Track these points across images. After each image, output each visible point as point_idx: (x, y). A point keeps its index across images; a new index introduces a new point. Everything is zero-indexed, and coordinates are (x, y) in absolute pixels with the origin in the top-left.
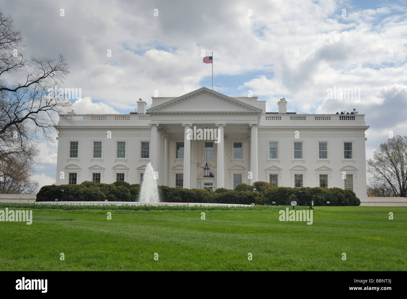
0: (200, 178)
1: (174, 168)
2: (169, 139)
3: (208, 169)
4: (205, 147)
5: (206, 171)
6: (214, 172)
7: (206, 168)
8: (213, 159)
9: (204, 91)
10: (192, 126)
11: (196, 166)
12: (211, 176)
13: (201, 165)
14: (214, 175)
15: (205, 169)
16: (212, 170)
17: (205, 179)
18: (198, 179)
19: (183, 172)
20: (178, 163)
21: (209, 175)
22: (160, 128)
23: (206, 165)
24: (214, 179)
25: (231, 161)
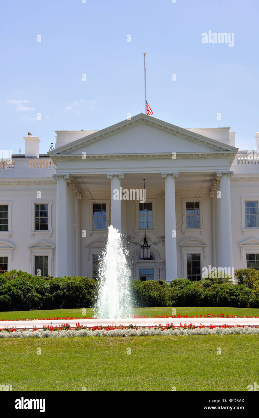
1: (89, 246)
2: (80, 198)
4: (140, 210)
5: (146, 250)
6: (156, 251)
7: (145, 246)
8: (153, 229)
9: (141, 119)
10: (123, 177)
13: (133, 240)
14: (155, 256)
16: (153, 248)
17: (141, 262)
22: (70, 181)
23: (145, 241)
24: (156, 262)
25: (183, 233)
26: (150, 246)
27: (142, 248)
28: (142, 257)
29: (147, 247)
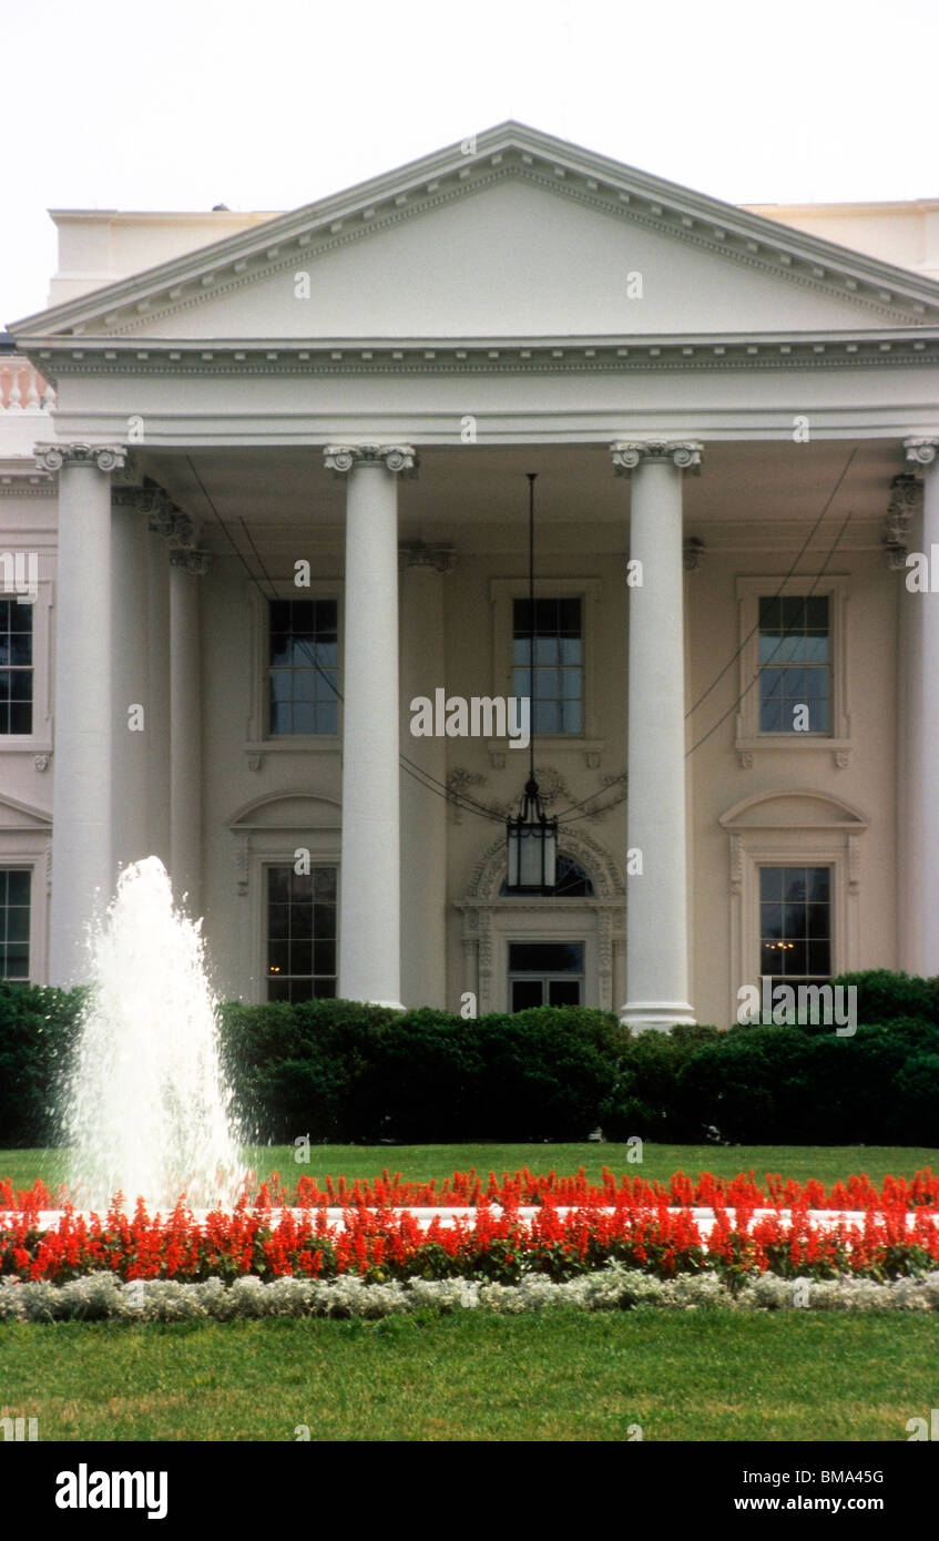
0: (473, 902)
1: (249, 822)
2: (202, 572)
3: (547, 827)
4: (517, 636)
5: (532, 846)
6: (596, 848)
7: (531, 823)
8: (583, 737)
9: (512, 154)
10: (409, 463)
11: (441, 801)
12: (573, 882)
13: (480, 794)
14: (592, 875)
15: (518, 827)
16: (576, 833)
17: (515, 909)
18: (453, 912)
19: (339, 851)
20: (284, 774)
21: (551, 880)
22: (137, 482)
23: (527, 797)
24: (594, 910)
25: (740, 759)
26: (554, 827)
27: (514, 833)
28: (512, 882)
29: (538, 833)
